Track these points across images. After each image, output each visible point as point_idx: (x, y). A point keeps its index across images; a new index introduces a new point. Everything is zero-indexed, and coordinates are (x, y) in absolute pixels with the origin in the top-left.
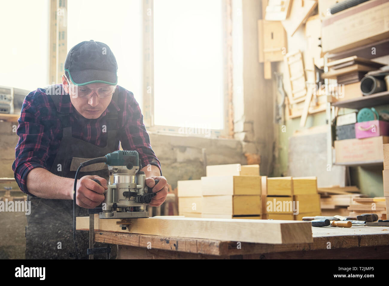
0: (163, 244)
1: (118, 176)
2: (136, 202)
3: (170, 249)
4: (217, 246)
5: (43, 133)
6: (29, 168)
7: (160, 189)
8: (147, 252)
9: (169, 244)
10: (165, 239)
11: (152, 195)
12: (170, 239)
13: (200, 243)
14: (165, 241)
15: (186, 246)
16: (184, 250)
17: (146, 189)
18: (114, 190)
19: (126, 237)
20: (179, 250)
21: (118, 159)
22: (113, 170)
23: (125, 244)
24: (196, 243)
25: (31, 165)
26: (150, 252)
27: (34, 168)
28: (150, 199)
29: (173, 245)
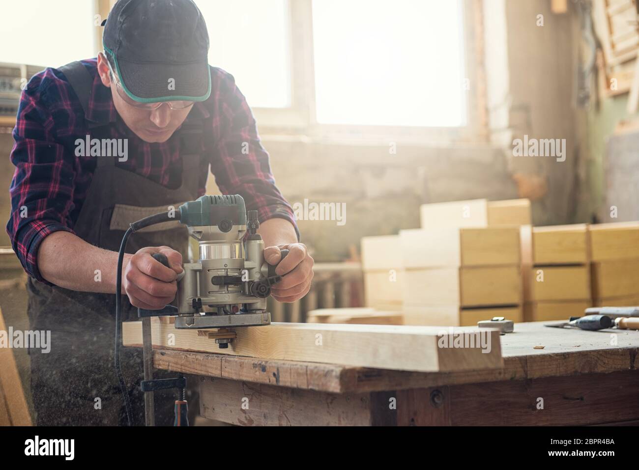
0: (257, 373)
1: (207, 245)
2: (244, 294)
3: (267, 382)
4: (336, 377)
5: (62, 161)
6: (43, 234)
7: (290, 270)
8: (243, 387)
9: (265, 373)
10: (260, 364)
11: (272, 282)
12: (267, 365)
13: (312, 371)
14: (260, 367)
15: (291, 376)
16: (288, 384)
17: (264, 269)
18: (198, 273)
19: (200, 360)
20: (281, 384)
21: (201, 212)
22: (195, 235)
23: (199, 372)
24: (305, 370)
25: (45, 226)
26: (247, 386)
27: (52, 232)
28: (269, 289)
29: (272, 375)
